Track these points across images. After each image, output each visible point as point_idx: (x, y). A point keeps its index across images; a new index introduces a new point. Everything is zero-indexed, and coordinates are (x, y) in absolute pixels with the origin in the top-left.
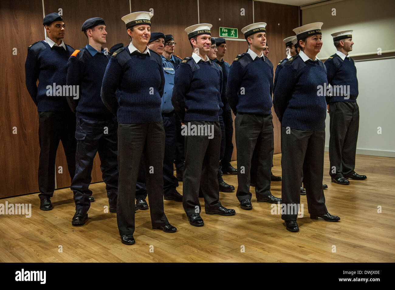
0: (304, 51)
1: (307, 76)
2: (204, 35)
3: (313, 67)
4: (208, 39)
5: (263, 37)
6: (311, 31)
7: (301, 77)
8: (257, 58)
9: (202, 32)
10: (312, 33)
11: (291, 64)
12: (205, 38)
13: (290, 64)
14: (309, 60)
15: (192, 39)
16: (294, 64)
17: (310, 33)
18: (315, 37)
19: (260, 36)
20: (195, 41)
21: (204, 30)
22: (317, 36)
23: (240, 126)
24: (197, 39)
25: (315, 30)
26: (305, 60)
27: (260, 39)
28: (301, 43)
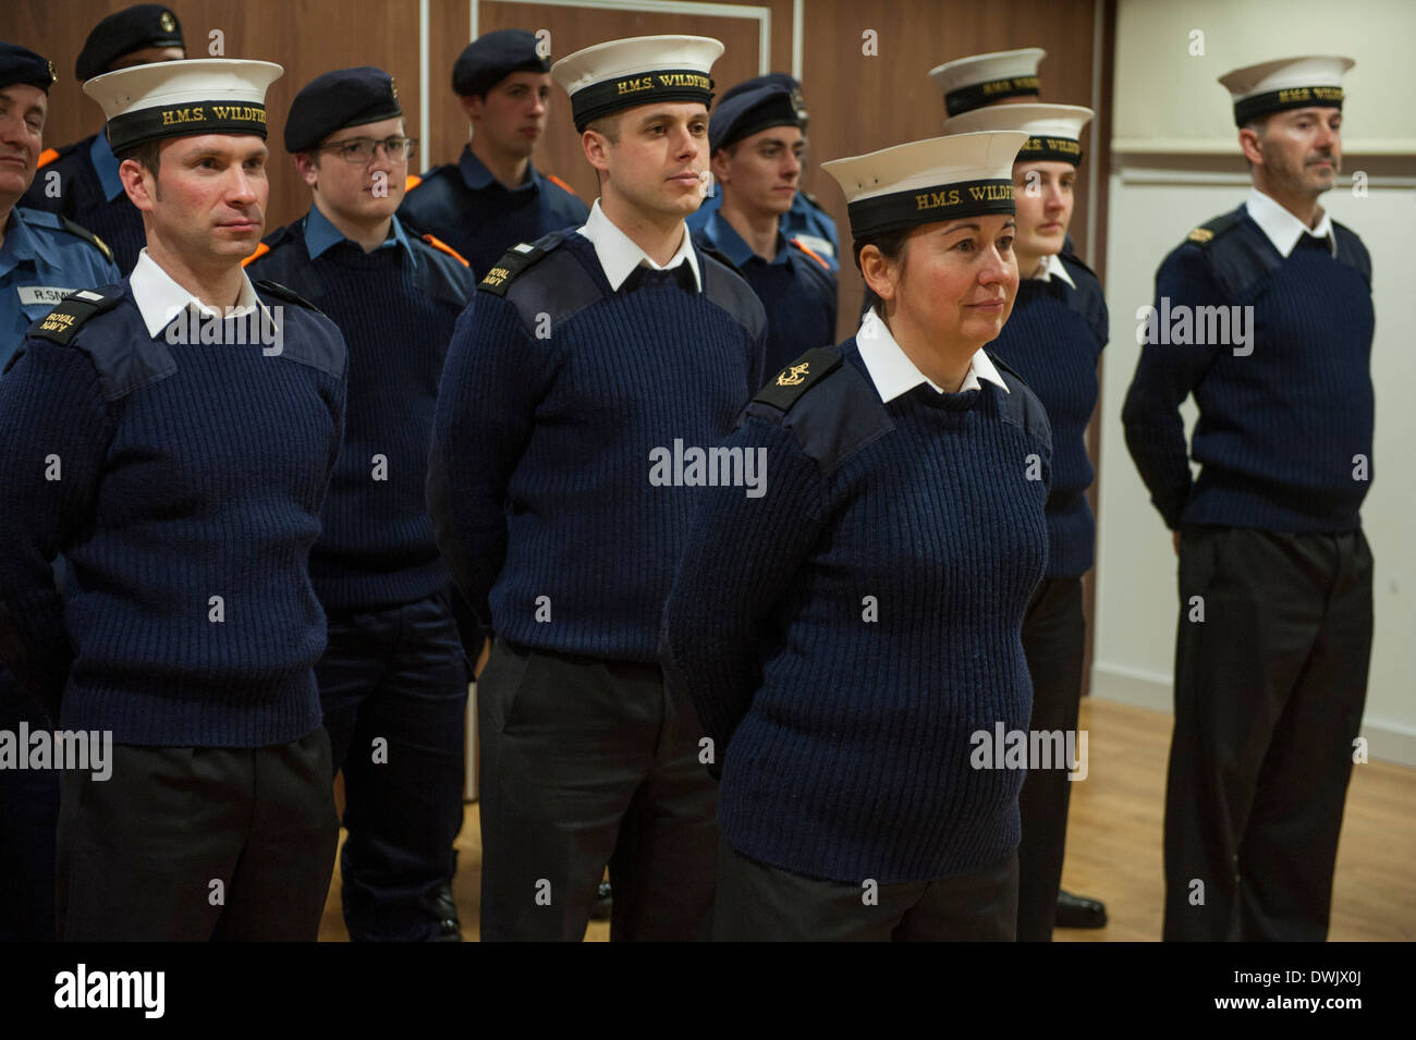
0: (894, 320)
1: (893, 509)
2: (209, 142)
3: (947, 439)
4: (237, 167)
5: (679, 133)
6: (937, 189)
7: (849, 514)
8: (641, 274)
9: (191, 115)
10: (939, 201)
11: (787, 411)
12: (213, 162)
13: (781, 414)
14: (921, 391)
15: (128, 168)
16: (805, 419)
17: (931, 201)
18: (966, 234)
19: (658, 129)
20: (148, 181)
21: (208, 106)
22: (975, 227)
23: (505, 732)
24: (158, 160)
25: (963, 188)
26: (888, 392)
27: (659, 150)
28: (876, 269)
